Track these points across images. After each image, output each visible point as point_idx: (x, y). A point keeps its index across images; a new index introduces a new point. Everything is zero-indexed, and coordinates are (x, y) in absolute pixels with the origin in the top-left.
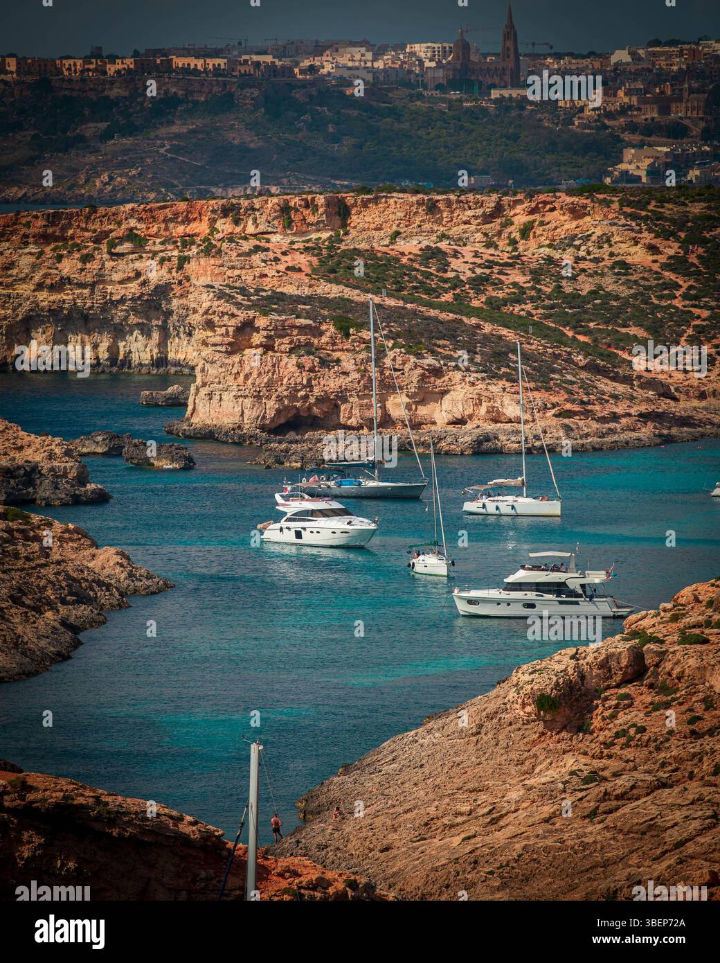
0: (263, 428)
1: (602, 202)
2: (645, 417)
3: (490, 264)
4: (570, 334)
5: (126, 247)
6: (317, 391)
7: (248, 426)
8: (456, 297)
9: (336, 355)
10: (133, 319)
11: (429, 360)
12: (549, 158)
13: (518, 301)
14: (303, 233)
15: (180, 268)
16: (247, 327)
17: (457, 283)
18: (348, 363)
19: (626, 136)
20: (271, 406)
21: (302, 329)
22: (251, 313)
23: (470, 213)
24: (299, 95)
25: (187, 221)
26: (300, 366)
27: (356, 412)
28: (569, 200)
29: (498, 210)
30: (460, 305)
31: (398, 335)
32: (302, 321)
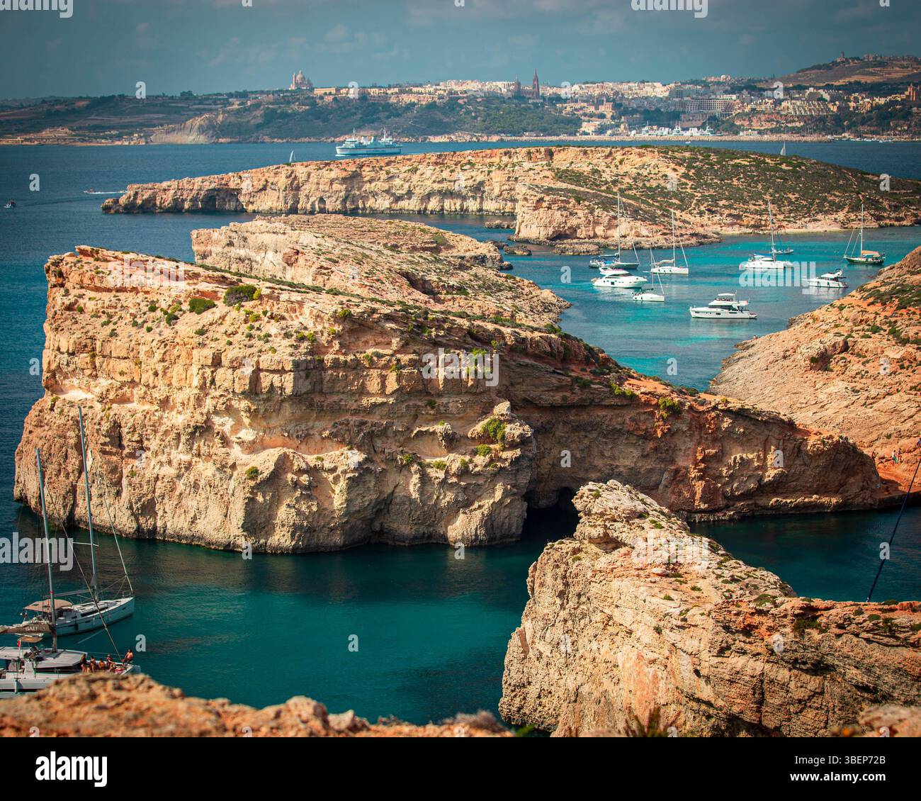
0: (548, 239)
1: (651, 151)
2: (692, 235)
3: (617, 175)
4: (651, 202)
5: (468, 167)
6: (569, 225)
7: (542, 238)
8: (607, 188)
9: (575, 211)
10: (470, 194)
11: (612, 213)
12: (555, 126)
13: (630, 189)
14: (536, 162)
15: (488, 175)
16: (541, 200)
17: (606, 182)
18: (580, 213)
19: (583, 118)
20: (551, 231)
21: (562, 201)
22: (543, 195)
23: (600, 155)
24: (461, 101)
25: (491, 157)
26: (562, 215)
27: (584, 232)
28: (638, 150)
29: (611, 153)
30: (609, 190)
31: (599, 203)
32: (562, 198)
